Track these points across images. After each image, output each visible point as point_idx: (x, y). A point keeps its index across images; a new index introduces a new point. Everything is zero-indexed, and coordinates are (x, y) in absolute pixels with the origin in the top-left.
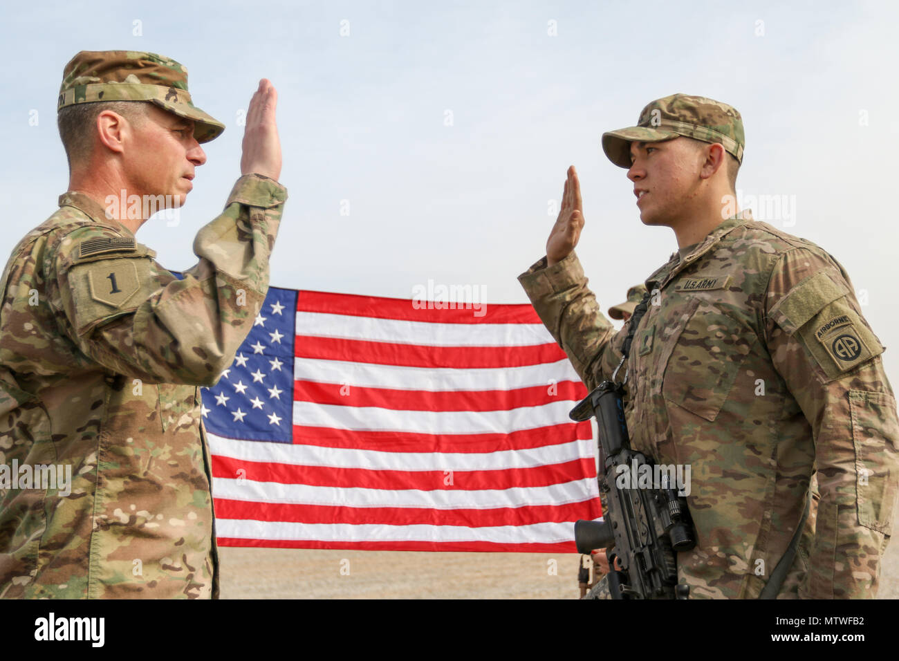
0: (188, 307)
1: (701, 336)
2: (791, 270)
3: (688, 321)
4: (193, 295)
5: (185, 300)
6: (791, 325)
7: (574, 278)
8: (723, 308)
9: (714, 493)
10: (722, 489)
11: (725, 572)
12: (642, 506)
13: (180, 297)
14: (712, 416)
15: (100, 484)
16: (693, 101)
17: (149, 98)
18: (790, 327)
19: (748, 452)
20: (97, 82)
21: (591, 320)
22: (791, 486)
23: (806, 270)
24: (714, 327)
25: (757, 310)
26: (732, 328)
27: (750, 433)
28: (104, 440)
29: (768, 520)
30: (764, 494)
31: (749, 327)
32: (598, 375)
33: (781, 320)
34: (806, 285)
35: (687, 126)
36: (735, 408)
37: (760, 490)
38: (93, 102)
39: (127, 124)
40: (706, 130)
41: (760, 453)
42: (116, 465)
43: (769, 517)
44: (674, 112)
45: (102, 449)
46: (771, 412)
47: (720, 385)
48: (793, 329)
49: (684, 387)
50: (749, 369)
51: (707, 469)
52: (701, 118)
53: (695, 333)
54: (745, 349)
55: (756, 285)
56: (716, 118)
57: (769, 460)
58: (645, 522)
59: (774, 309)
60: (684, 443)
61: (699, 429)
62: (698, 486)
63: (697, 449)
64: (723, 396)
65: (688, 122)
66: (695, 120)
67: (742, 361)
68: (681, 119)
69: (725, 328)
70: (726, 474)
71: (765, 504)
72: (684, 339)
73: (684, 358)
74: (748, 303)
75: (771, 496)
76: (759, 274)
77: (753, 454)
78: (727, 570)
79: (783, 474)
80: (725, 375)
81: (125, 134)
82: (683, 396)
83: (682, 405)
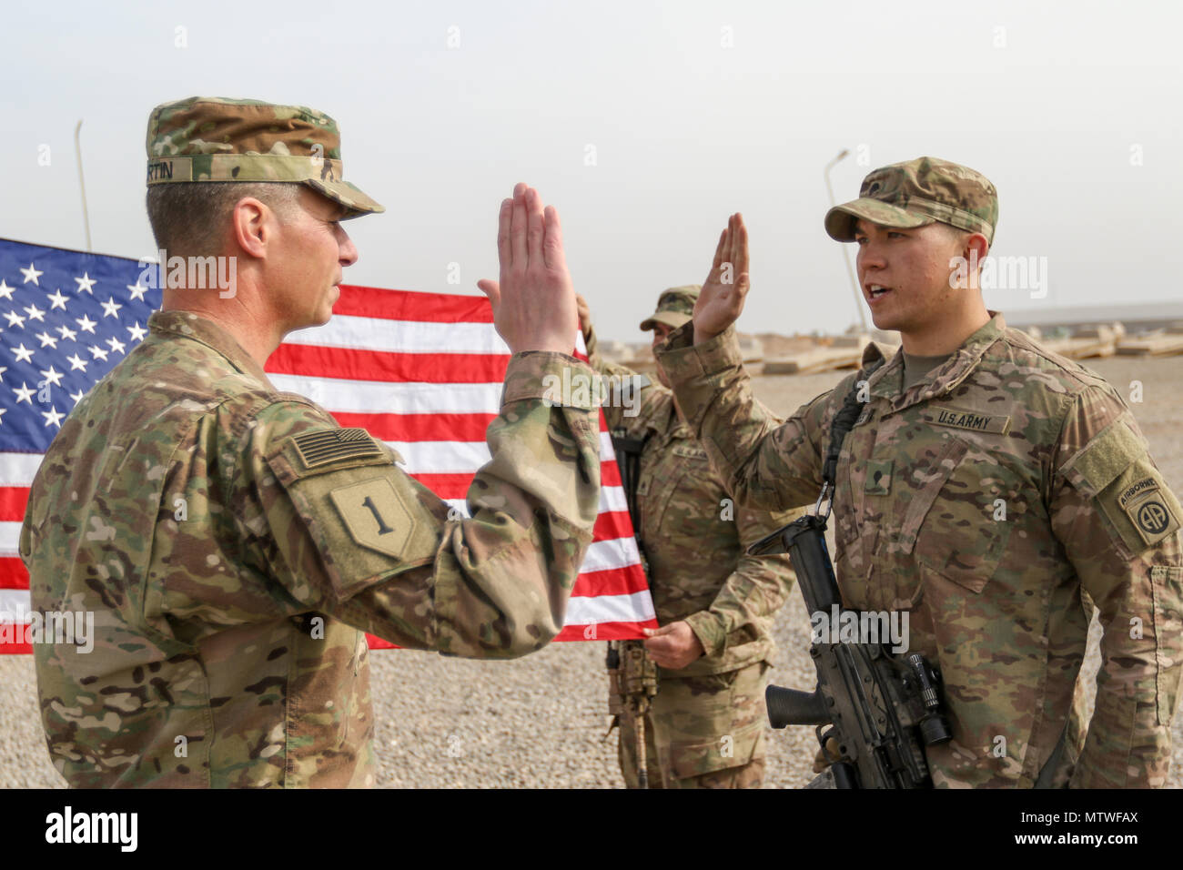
0: (518, 568)
1: (971, 489)
2: (1088, 417)
3: (954, 470)
4: (522, 551)
5: (514, 558)
6: (1089, 486)
7: (731, 358)
8: (999, 457)
9: (985, 683)
10: (992, 676)
11: (995, 775)
12: (876, 685)
13: (506, 554)
14: (979, 586)
15: (290, 769)
16: (951, 174)
17: (303, 178)
18: (1088, 490)
19: (1017, 629)
20: (228, 152)
21: (747, 411)
22: (1064, 668)
23: (1103, 417)
24: (989, 481)
25: (1043, 463)
26: (1012, 483)
27: (1021, 606)
28: (294, 706)
29: (1040, 709)
30: (1037, 679)
31: (1032, 483)
32: (752, 481)
33: (1077, 480)
34: (1107, 438)
35: (944, 208)
36: (1006, 578)
37: (1032, 675)
38: (223, 183)
39: (272, 218)
40: (966, 215)
41: (1030, 629)
42: (309, 740)
43: (1041, 705)
44: (929, 188)
45: (291, 720)
46: (1043, 581)
47: (991, 549)
48: (1093, 493)
49: (947, 552)
50: (1022, 529)
51: (976, 654)
52: (961, 198)
53: (963, 485)
54: (1022, 506)
55: (1044, 433)
56: (976, 199)
57: (1041, 637)
58: (883, 707)
59: (1068, 465)
60: (948, 621)
61: (963, 602)
62: (966, 674)
63: (963, 628)
64: (994, 564)
65: (946, 203)
66: (954, 201)
67: (1017, 521)
68: (938, 198)
69: (1002, 482)
70: (996, 658)
71: (1039, 692)
72: (948, 491)
73: (949, 516)
74: (1033, 454)
75: (1044, 681)
76: (1049, 420)
77: (1022, 630)
78: (998, 773)
79: (1054, 653)
80: (998, 539)
81: (269, 231)
82: (945, 562)
83: (943, 572)
